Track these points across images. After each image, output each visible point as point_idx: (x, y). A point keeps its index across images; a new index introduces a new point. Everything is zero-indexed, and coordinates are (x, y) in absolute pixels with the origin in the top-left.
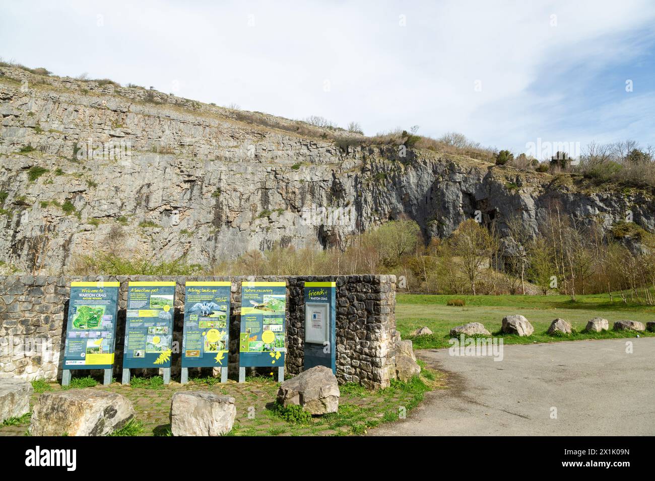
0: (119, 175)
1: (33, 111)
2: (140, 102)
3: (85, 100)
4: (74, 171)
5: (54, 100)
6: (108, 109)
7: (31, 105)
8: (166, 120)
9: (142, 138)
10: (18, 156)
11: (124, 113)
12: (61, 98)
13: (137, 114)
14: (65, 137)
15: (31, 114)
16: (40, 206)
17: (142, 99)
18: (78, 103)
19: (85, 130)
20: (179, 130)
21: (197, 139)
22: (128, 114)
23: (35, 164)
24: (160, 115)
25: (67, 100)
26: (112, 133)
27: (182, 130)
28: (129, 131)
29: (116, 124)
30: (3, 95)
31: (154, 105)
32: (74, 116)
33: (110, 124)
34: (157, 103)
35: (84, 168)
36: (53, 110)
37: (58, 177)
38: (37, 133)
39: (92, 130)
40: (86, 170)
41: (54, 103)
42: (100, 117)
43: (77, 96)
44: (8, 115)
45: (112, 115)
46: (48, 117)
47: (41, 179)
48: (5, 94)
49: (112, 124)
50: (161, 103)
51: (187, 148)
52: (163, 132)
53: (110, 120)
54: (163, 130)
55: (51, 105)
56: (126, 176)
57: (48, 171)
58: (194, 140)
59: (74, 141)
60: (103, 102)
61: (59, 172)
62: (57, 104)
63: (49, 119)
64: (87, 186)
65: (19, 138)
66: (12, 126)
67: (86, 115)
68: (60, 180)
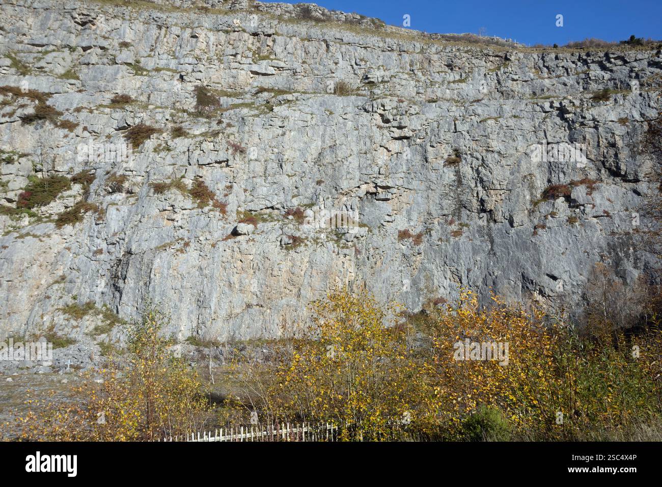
0: (280, 131)
1: (129, 41)
2: (291, 20)
3: (207, 21)
4: (203, 130)
5: (159, 24)
6: (244, 31)
7: (124, 32)
8: (338, 45)
9: (303, 74)
10: (107, 110)
11: (269, 36)
12: (169, 19)
13: (290, 37)
14: (182, 77)
15: (125, 45)
16: (152, 190)
17: (293, 15)
18: (196, 25)
19: (211, 66)
20: (361, 60)
21: (392, 72)
22: (275, 36)
23: (137, 121)
24: (326, 37)
25: (179, 22)
26: (255, 68)
27: (366, 59)
28: (282, 64)
29: (258, 56)
30: (82, 17)
31: (314, 23)
32: (192, 46)
33: (250, 54)
34: (318, 20)
35: (220, 122)
36: (158, 38)
37: (177, 140)
38: (136, 74)
39: (222, 66)
40: (224, 125)
41: (160, 27)
42: (233, 45)
43: (193, 16)
44: (90, 48)
45: (250, 41)
46: (152, 50)
47: (150, 144)
48: (83, 15)
49: (253, 55)
50: (324, 21)
51: (382, 86)
52: (336, 64)
53: (249, 49)
54: (336, 61)
55: (154, 31)
56: (292, 133)
57: (160, 131)
58: (387, 73)
59: (196, 84)
60: (235, 21)
61: (178, 132)
62: (164, 30)
63: (153, 53)
64: (230, 151)
65: (108, 82)
66: (98, 64)
67: (211, 43)
68: (181, 144)
